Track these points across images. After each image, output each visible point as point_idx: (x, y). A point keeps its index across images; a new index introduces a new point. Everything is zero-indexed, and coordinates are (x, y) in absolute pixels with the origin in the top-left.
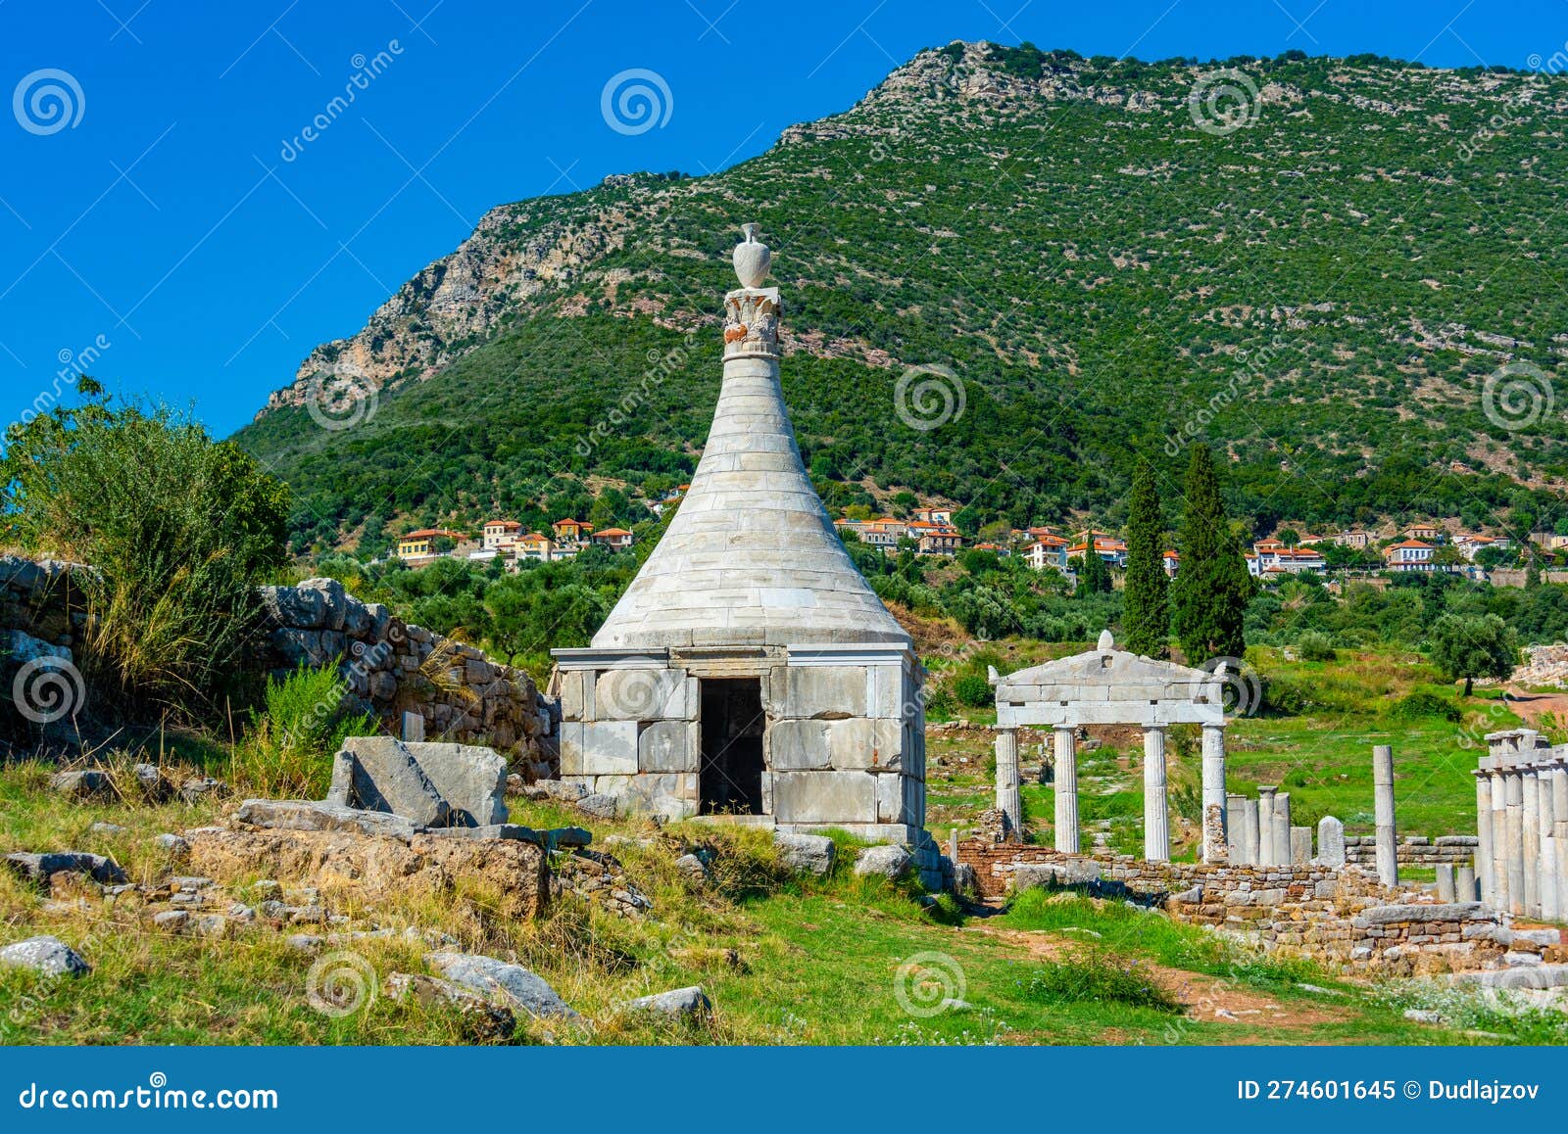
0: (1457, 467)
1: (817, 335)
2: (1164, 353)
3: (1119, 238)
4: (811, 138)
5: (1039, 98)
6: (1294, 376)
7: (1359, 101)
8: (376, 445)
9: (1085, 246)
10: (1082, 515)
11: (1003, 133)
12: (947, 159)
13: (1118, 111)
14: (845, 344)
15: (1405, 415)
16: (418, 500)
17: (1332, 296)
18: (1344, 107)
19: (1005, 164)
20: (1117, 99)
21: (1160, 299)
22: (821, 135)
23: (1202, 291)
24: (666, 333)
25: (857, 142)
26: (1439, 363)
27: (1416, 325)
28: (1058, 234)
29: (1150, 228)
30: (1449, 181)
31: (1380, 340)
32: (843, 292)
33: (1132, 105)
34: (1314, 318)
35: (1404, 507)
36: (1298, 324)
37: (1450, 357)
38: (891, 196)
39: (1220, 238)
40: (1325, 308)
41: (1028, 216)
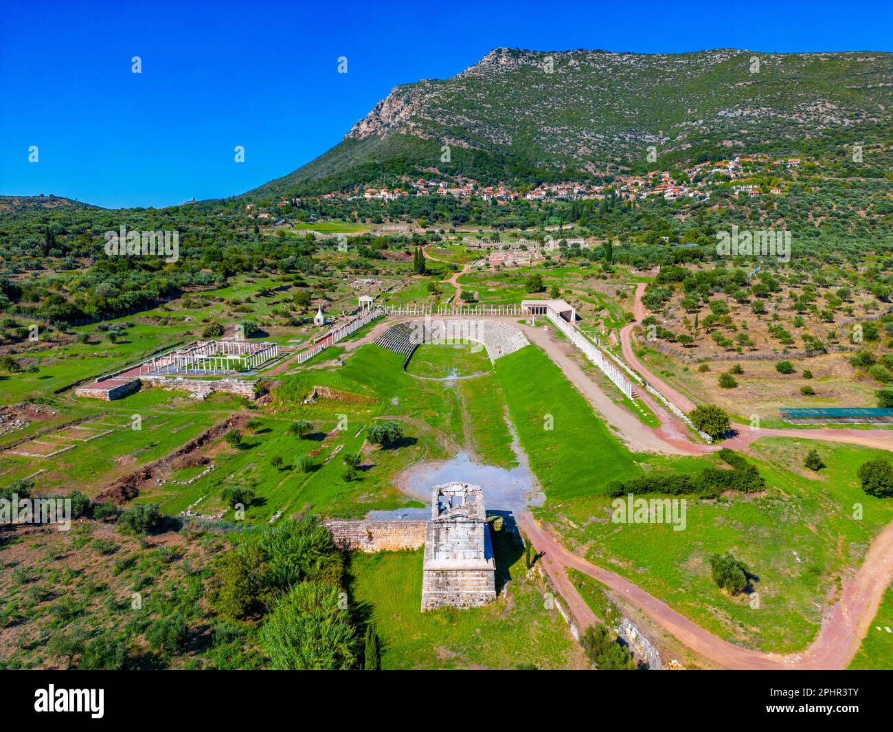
0: (582, 170)
1: (453, 140)
2: (530, 139)
3: (527, 106)
4: (463, 76)
5: (518, 64)
6: (555, 146)
7: (592, 65)
8: (363, 167)
9: (520, 108)
10: (501, 183)
11: (508, 75)
12: (493, 83)
13: (535, 68)
14: (459, 142)
15: (575, 156)
16: (370, 181)
17: (568, 125)
18: (588, 66)
19: (507, 85)
20: (536, 64)
21: (533, 124)
22: (466, 76)
23: (542, 122)
24: (422, 139)
25: (474, 78)
26: (587, 143)
27: (584, 132)
28: (514, 105)
29: (535, 104)
30: (606, 89)
31: (576, 136)
32: (461, 127)
33: (539, 66)
34: (563, 130)
35: (568, 180)
36: (560, 132)
37: (589, 141)
38: (478, 95)
39: (550, 106)
40: (566, 128)
41: (509, 100)
